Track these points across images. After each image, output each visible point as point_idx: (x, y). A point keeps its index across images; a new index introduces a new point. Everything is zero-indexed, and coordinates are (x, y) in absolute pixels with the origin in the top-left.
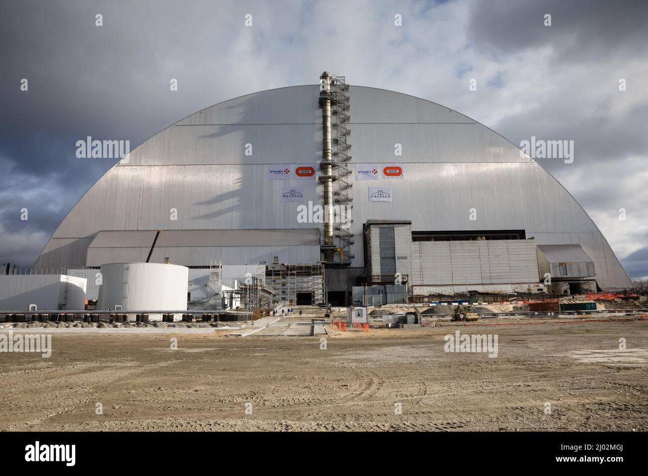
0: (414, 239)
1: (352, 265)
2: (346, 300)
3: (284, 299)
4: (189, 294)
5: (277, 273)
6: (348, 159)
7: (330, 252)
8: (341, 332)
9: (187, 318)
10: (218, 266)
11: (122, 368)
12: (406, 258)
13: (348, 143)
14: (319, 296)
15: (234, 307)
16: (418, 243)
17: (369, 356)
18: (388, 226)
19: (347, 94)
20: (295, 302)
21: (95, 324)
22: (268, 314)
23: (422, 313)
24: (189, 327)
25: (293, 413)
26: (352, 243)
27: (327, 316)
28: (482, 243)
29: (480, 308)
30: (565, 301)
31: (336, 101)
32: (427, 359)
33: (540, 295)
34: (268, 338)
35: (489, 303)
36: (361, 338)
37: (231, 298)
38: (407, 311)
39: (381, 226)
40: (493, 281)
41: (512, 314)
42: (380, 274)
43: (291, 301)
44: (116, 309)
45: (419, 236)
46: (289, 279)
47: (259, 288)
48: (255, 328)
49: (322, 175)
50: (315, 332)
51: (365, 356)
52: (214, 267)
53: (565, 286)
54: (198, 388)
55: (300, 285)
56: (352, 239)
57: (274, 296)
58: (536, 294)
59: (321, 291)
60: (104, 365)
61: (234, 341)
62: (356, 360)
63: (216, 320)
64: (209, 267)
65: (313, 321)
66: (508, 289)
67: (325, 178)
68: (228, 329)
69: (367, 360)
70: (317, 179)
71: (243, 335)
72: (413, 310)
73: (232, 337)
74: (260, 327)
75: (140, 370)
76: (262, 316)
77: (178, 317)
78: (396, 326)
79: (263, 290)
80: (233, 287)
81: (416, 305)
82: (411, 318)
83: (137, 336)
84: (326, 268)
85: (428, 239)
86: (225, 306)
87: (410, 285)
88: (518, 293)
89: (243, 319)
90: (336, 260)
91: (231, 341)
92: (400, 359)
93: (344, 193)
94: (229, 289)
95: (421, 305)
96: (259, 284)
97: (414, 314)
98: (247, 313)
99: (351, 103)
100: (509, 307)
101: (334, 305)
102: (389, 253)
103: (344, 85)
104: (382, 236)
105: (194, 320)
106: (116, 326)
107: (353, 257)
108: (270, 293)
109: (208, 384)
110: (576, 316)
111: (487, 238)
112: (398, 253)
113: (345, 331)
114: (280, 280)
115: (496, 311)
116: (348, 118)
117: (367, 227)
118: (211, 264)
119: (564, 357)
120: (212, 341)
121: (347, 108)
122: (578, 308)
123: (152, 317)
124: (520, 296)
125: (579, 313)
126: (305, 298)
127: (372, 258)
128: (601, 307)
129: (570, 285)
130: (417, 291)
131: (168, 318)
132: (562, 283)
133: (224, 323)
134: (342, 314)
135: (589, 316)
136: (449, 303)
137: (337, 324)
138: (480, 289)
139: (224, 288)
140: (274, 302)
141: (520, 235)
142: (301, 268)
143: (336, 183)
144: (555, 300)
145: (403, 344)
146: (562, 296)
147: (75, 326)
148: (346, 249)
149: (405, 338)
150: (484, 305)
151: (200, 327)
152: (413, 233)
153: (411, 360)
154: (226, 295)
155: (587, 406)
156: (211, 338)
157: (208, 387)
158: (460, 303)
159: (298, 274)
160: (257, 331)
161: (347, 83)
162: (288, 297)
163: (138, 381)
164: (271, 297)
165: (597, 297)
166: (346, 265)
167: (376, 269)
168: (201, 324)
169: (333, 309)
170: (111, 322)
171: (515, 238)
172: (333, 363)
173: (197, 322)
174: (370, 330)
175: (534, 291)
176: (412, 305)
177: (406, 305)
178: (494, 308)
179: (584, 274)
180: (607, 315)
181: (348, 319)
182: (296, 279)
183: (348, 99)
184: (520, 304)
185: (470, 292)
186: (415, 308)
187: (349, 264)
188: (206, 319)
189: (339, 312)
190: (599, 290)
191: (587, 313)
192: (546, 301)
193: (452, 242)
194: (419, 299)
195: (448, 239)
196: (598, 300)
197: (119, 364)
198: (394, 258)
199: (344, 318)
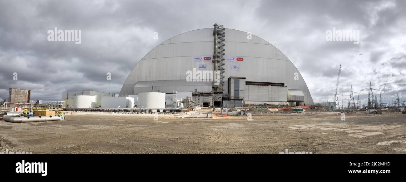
0: (246, 84)
1: (223, 93)
2: (221, 105)
3: (198, 104)
4: (166, 103)
5: (196, 95)
6: (224, 54)
7: (216, 88)
8: (216, 117)
9: (164, 111)
10: (176, 93)
11: (142, 127)
12: (243, 91)
13: (224, 49)
14: (211, 104)
15: (181, 107)
16: (248, 86)
17: (223, 127)
18: (237, 79)
19: (224, 31)
20: (202, 106)
21: (136, 113)
22: (193, 110)
23: (247, 111)
24: (165, 114)
25: (192, 147)
26: (224, 85)
27: (213, 111)
28: (270, 87)
29: (267, 110)
30: (294, 108)
31: (220, 34)
32: (242, 128)
33: (287, 106)
34: (191, 118)
35: (270, 108)
36: (223, 119)
37: (180, 104)
38: (242, 110)
39: (235, 79)
40: (272, 100)
41: (277, 112)
42: (233, 96)
43: (201, 105)
44: (143, 108)
45: (248, 83)
46: (200, 98)
47: (190, 101)
48: (187, 115)
49: (214, 60)
50: (208, 116)
51: (221, 127)
52: (174, 93)
53: (295, 103)
54: (163, 135)
55: (204, 99)
56: (224, 84)
57: (195, 103)
58: (286, 106)
59: (212, 102)
60: (137, 125)
61: (179, 119)
62: (218, 128)
63: (174, 112)
64: (173, 93)
65: (208, 112)
66: (277, 103)
67: (215, 61)
68: (178, 115)
69: (221, 128)
70: (212, 61)
71: (183, 117)
72: (244, 110)
73: (179, 118)
74: (189, 114)
75: (147, 128)
76: (190, 110)
77: (162, 111)
78: (237, 115)
79: (191, 101)
80: (181, 100)
81: (245, 108)
82: (242, 113)
83: (148, 117)
84: (214, 93)
85: (251, 85)
86: (177, 107)
87: (244, 101)
88: (280, 105)
89: (184, 111)
90: (218, 91)
91: (178, 119)
92: (233, 128)
93: (222, 67)
94: (179, 101)
95: (247, 108)
96: (190, 99)
97: (244, 111)
98: (185, 109)
99: (226, 35)
100: (277, 110)
101: (216, 107)
102: (237, 89)
103: (223, 28)
104: (235, 83)
105: (167, 112)
106: (142, 114)
107: (224, 90)
108: (194, 102)
109: (167, 134)
110: (296, 113)
111: (272, 85)
112: (240, 89)
113: (218, 116)
114: (197, 98)
115: (272, 111)
116: (224, 40)
117: (229, 79)
118: (173, 92)
119: (287, 128)
120: (172, 119)
121: (224, 36)
122: (297, 111)
123: (153, 111)
124: (281, 106)
125: (297, 112)
126: (206, 104)
127: (231, 91)
128: (304, 110)
129: (297, 103)
130: (246, 103)
131: (158, 111)
132: (294, 102)
133: (177, 113)
134: (219, 110)
135: (300, 113)
136: (257, 107)
137: (216, 114)
138: (268, 103)
139: (178, 101)
140: (195, 105)
141: (282, 85)
142: (205, 93)
143: (218, 63)
144: (291, 108)
145: (237, 122)
146: (294, 106)
147: (131, 113)
148: (221, 87)
149: (239, 120)
150: (269, 109)
151: (169, 114)
152: (246, 82)
153: (237, 129)
154: (178, 103)
155: (286, 145)
156: (172, 118)
157: (166, 135)
158: (261, 107)
159: (204, 96)
160: (188, 116)
161: (224, 27)
162: (200, 104)
163: (146, 131)
164: (194, 104)
165: (303, 107)
166: (221, 93)
167: (232, 94)
168: (169, 113)
169: (216, 108)
170: (141, 112)
171: (281, 86)
172: (209, 129)
173: (168, 112)
174: (227, 116)
175: (285, 104)
176: (244, 108)
177: (242, 108)
178: (272, 110)
179: (301, 100)
180: (305, 113)
181: (220, 112)
182: (203, 98)
183: (224, 33)
184: (280, 109)
185: (264, 104)
186: (245, 109)
187: (223, 92)
188: (171, 111)
189: (218, 109)
190: (305, 105)
191: (300, 112)
192: (288, 108)
193: (259, 86)
194: (247, 106)
195: (258, 85)
196: (304, 108)
197: (141, 126)
198: (239, 91)
199: (219, 112)
